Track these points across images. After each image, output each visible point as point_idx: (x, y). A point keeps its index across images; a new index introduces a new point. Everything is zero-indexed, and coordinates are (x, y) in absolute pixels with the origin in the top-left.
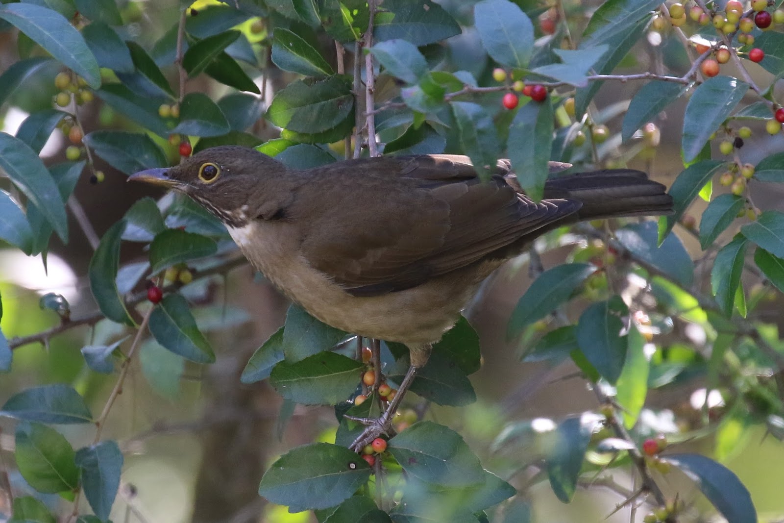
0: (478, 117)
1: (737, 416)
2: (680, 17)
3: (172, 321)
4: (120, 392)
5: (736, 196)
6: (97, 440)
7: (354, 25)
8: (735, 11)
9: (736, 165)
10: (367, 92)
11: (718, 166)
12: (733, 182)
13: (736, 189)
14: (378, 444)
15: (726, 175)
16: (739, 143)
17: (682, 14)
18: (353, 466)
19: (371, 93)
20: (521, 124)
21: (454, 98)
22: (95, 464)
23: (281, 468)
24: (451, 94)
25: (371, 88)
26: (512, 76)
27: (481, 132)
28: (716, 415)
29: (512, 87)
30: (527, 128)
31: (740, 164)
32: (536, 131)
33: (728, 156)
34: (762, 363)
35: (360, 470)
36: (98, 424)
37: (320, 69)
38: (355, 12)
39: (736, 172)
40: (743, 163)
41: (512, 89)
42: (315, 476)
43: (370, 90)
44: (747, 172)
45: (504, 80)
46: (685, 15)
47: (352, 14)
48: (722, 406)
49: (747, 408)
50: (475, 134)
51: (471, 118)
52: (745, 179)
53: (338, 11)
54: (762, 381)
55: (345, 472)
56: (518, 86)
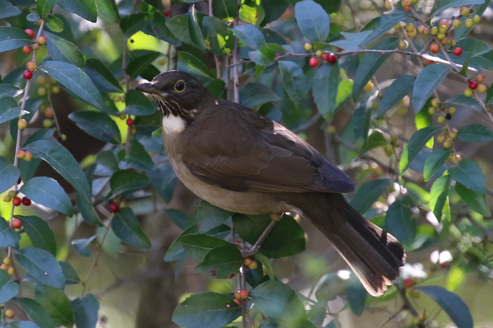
0: (293, 69)
1: (460, 266)
2: (412, 31)
3: (125, 224)
4: (96, 264)
5: (446, 149)
6: (83, 294)
7: (227, 46)
8: (444, 26)
9: (447, 130)
10: (235, 85)
11: (436, 131)
12: (445, 140)
13: (446, 145)
14: (243, 293)
15: (441, 136)
16: (449, 117)
17: (414, 29)
18: (228, 306)
19: (237, 86)
20: (321, 77)
21: (280, 59)
22: (82, 309)
23: (186, 306)
24: (279, 57)
25: (237, 83)
26: (315, 47)
27: (295, 78)
28: (446, 267)
29: (315, 54)
30: (324, 78)
31: (449, 129)
32: (330, 80)
33: (443, 125)
34: (474, 234)
35: (232, 308)
36: (84, 284)
37: (206, 75)
38: (227, 38)
39: (447, 135)
40: (451, 128)
41: (315, 55)
42: (205, 311)
43: (236, 84)
44: (453, 135)
45: (310, 50)
46: (415, 30)
47: (225, 40)
48: (451, 260)
49: (466, 261)
50: (292, 79)
51: (289, 70)
52: (452, 139)
53: (216, 38)
54: (474, 245)
55: (223, 310)
56: (319, 53)
